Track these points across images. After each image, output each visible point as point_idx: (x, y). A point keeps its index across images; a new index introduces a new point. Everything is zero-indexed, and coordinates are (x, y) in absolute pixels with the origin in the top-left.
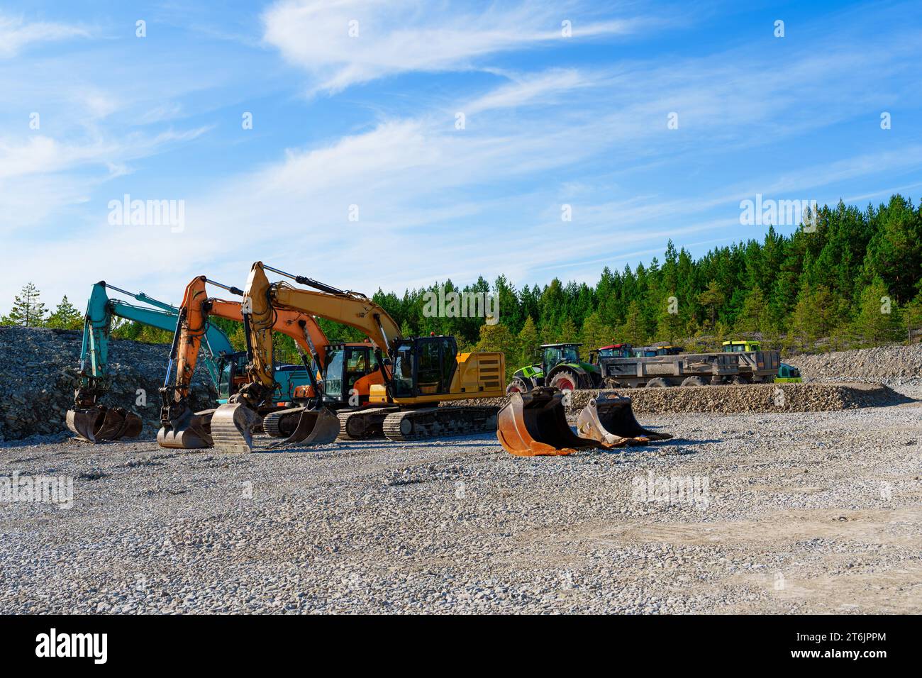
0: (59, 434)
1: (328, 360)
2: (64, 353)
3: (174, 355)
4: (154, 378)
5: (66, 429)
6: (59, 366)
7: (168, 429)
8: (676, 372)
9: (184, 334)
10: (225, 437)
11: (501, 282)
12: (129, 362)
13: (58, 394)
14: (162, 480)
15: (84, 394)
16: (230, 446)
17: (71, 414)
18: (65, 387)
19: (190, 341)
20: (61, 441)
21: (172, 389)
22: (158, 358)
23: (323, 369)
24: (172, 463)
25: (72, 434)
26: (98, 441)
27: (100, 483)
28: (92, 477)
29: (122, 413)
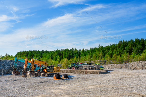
0: (11, 74)
1: (41, 67)
2: (11, 64)
3: (24, 67)
4: (22, 67)
5: (11, 73)
6: (11, 65)
7: (23, 75)
8: (86, 68)
9: (25, 64)
10: (28, 76)
11: (75, 49)
12: (19, 65)
13: (11, 69)
14: (21, 81)
15: (14, 70)
16: (29, 77)
17: (12, 72)
18: (12, 68)
19: (26, 65)
20: (11, 75)
21: (23, 70)
22: (23, 64)
23: (40, 68)
24: (23, 79)
25: (12, 74)
26: (15, 75)
27: (16, 81)
28: (15, 81)
29: (18, 72)
